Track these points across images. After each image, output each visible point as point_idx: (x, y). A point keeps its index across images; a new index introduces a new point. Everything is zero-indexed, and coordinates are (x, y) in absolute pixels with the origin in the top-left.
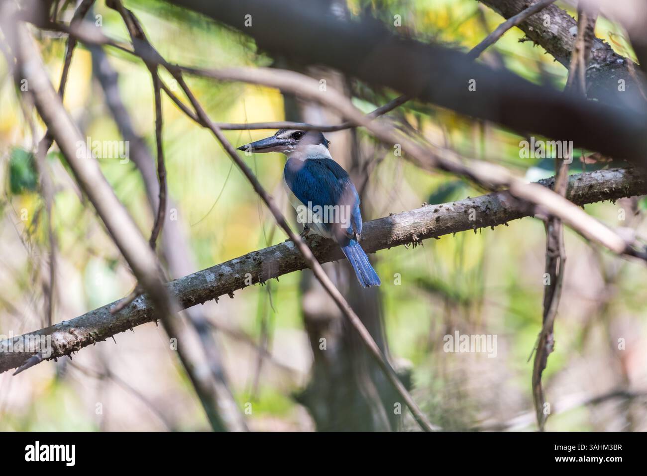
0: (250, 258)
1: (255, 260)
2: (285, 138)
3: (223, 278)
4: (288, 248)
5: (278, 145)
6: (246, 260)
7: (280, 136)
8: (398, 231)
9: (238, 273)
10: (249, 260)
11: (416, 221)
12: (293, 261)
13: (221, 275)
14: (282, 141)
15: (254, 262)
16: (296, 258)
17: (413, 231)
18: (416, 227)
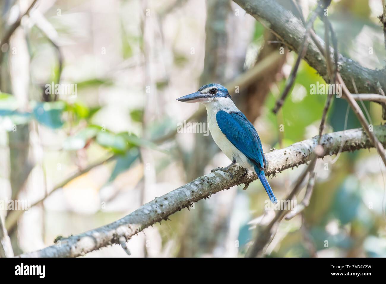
0: (205, 181)
1: (208, 182)
2: (205, 93)
3: (194, 194)
4: (222, 175)
5: (202, 97)
6: (203, 182)
7: (202, 92)
8: (271, 166)
9: (201, 191)
10: (205, 182)
11: (278, 160)
12: (225, 184)
13: (193, 192)
14: (204, 95)
15: (207, 184)
16: (226, 182)
17: (276, 167)
18: (278, 164)
